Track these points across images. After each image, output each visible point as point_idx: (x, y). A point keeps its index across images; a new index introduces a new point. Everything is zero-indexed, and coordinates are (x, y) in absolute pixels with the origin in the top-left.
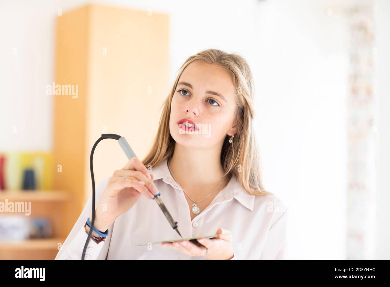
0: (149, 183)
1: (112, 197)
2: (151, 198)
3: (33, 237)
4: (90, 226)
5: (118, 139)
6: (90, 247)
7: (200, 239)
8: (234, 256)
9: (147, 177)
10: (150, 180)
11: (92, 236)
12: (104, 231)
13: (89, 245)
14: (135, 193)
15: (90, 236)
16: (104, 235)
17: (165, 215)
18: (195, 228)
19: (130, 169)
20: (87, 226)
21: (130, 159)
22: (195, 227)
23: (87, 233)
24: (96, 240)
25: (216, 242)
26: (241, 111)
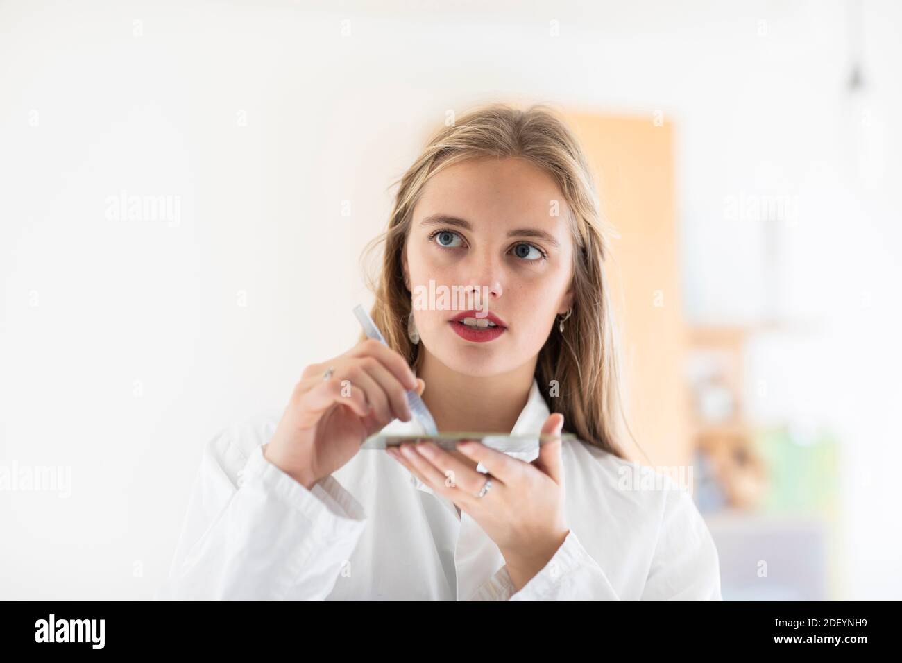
26: (582, 254)
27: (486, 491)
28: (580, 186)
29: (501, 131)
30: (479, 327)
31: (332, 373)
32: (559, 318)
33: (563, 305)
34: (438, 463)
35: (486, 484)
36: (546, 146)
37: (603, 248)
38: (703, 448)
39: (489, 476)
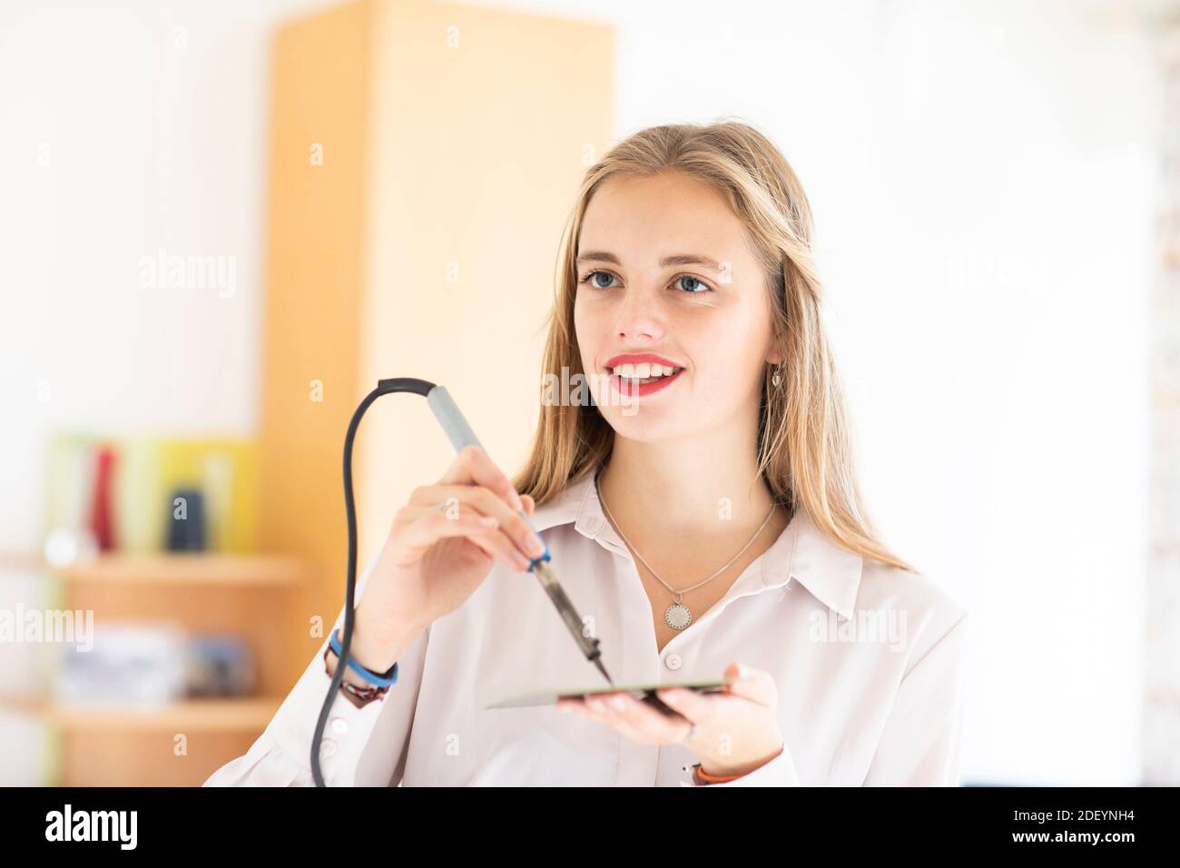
0: (514, 523)
1: (407, 566)
2: (519, 567)
3: (195, 693)
4: (339, 653)
5: (426, 394)
6: (337, 718)
7: (667, 689)
8: (782, 750)
9: (510, 505)
10: (520, 513)
11: (345, 685)
12: (383, 669)
13: (334, 712)
14: (475, 556)
15: (338, 684)
16: (383, 683)
17: (564, 618)
18: (671, 670)
19: (459, 483)
20: (331, 654)
21: (459, 449)
22: (672, 667)
23: (330, 676)
24: (357, 695)
25: (719, 703)
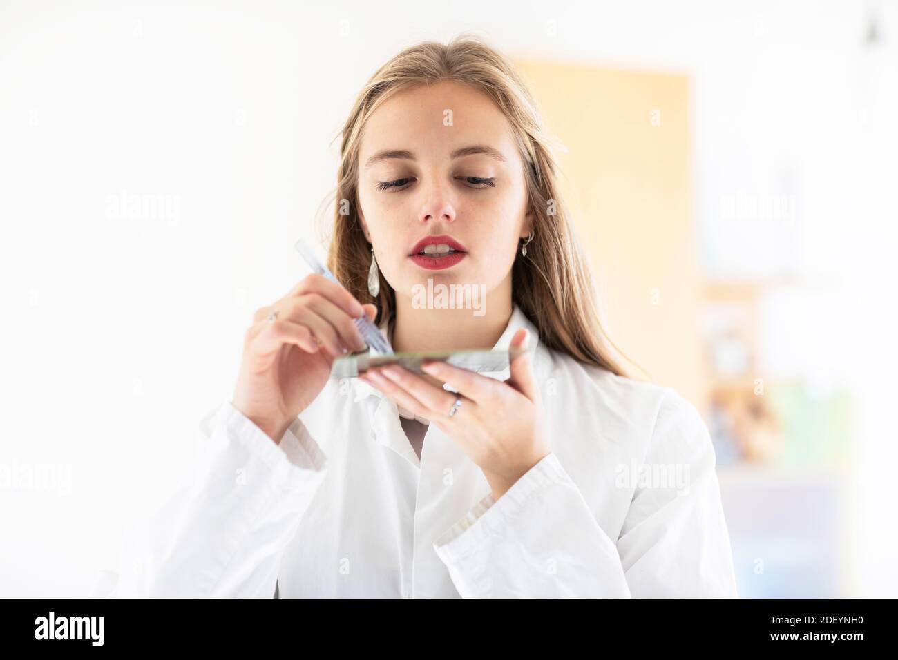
26: (532, 171)
27: (456, 410)
28: (516, 100)
29: (427, 58)
30: (440, 254)
31: (276, 315)
32: (522, 241)
33: (524, 228)
34: (405, 384)
35: (455, 403)
36: (475, 63)
37: (552, 164)
38: (718, 402)
39: (458, 396)
